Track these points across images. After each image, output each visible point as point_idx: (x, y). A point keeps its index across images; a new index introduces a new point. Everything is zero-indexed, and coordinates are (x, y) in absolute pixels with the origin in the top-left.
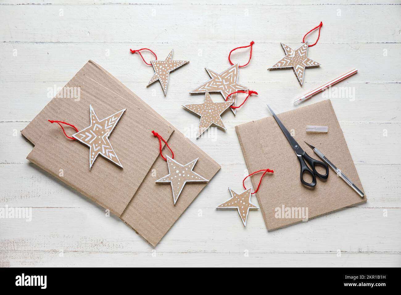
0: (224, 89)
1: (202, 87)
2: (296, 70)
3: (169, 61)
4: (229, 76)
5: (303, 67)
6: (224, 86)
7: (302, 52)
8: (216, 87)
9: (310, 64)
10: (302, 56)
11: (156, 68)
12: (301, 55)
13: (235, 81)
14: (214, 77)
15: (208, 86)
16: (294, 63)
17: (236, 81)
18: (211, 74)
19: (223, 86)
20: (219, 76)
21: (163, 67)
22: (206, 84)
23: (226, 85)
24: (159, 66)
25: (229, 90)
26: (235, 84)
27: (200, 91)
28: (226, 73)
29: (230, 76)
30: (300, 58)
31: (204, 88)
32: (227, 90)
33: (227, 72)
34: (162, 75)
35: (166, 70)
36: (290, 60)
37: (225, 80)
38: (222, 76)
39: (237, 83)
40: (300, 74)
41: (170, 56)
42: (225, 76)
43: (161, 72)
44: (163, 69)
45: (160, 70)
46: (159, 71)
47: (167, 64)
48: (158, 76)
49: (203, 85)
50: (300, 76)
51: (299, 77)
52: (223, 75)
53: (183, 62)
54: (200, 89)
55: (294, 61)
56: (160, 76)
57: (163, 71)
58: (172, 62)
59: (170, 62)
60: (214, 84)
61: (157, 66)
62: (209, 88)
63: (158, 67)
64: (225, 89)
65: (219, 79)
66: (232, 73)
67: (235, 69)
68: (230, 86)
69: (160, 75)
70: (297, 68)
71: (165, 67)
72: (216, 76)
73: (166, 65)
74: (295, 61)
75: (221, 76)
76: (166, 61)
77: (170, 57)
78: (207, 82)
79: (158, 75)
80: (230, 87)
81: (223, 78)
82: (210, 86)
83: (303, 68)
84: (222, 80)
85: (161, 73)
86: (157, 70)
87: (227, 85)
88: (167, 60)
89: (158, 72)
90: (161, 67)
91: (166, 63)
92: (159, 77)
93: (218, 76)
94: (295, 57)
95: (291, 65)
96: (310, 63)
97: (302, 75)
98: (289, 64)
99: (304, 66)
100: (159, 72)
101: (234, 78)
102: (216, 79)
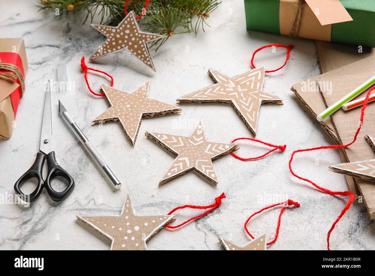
0: (237, 97)
1: (201, 93)
3: (142, 41)
4: (249, 81)
6: (239, 93)
8: (225, 93)
11: (123, 26)
13: (258, 88)
14: (222, 81)
15: (211, 92)
17: (260, 88)
18: (218, 77)
19: (236, 94)
20: (231, 80)
21: (129, 35)
22: (208, 89)
23: (241, 92)
24: (128, 29)
25: (247, 99)
26: (258, 92)
27: (196, 97)
28: (244, 77)
29: (251, 81)
31: (203, 94)
32: (243, 98)
33: (246, 76)
34: (115, 40)
35: (126, 41)
37: (241, 86)
38: (236, 81)
39: (261, 90)
41: (149, 37)
42: (241, 81)
43: (120, 35)
44: (126, 37)
45: (122, 34)
46: (121, 31)
47: (136, 39)
48: (112, 34)
49: (202, 91)
52: (238, 80)
54: (196, 96)
56: (113, 37)
57: (123, 39)
58: (142, 46)
59: (140, 42)
60: (222, 90)
61: (126, 25)
62: (212, 95)
63: (125, 28)
64: (241, 97)
65: (230, 84)
66: (254, 78)
67: (258, 74)
68: (250, 93)
69: (115, 37)
71: (130, 38)
72: (226, 79)
73: (133, 39)
75: (233, 81)
76: (140, 36)
77: (149, 39)
78: (210, 87)
79: (114, 33)
80: (249, 95)
81: (237, 83)
82: (214, 92)
84: (236, 86)
85: (118, 36)
86: (121, 28)
87: (243, 92)
88: (142, 36)
89: (118, 31)
90: (127, 32)
91: (136, 37)
92: (111, 37)
100: (119, 33)
101: (257, 83)
102: (226, 84)
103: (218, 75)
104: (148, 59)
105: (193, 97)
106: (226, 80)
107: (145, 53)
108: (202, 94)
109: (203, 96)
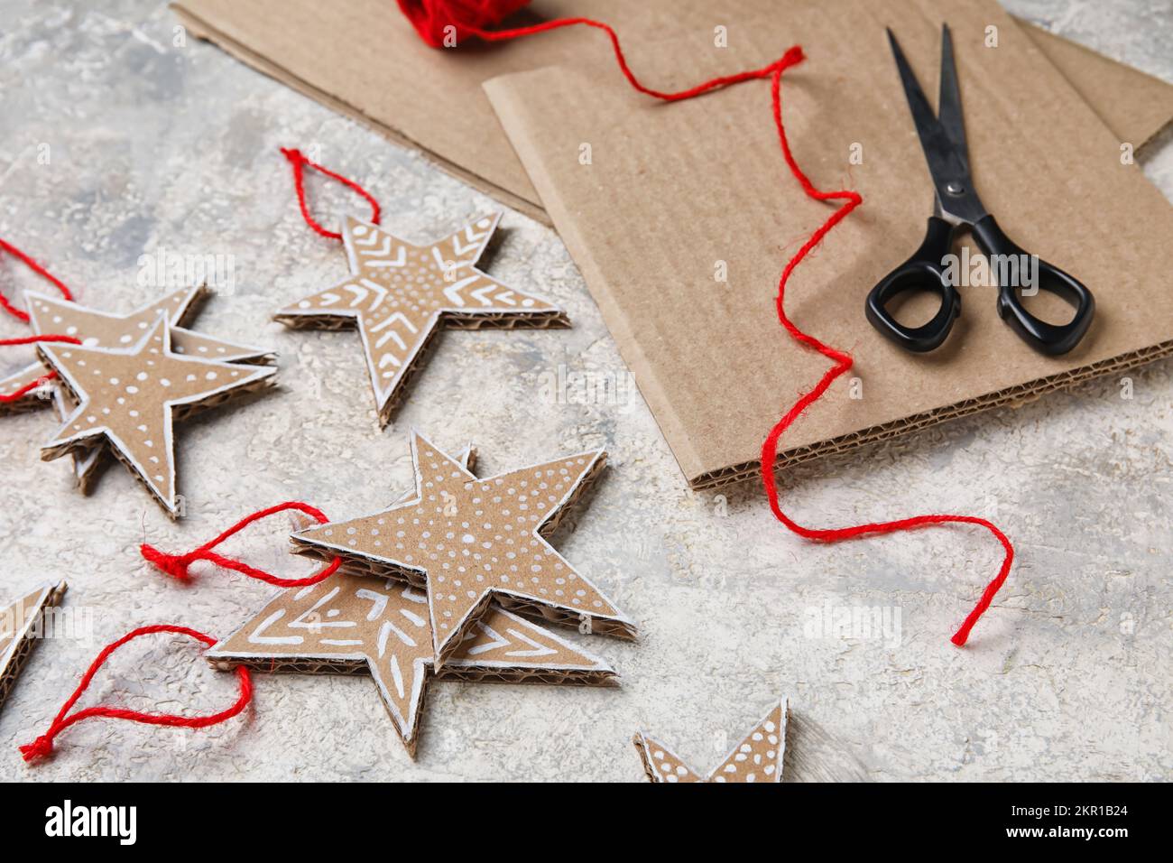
2: (465, 306)
5: (470, 274)
7: (386, 251)
9: (468, 248)
10: (408, 259)
12: (401, 262)
16: (422, 302)
18: (408, 688)
30: (412, 270)
36: (393, 311)
38: (359, 642)
40: (501, 297)
50: (512, 302)
51: (516, 306)
52: (351, 642)
53: (770, 727)
55: (409, 298)
65: (392, 638)
70: (458, 301)
72: (388, 665)
74: (414, 294)
83: (474, 279)
84: (378, 624)
93: (381, 653)
94: (393, 286)
95: (426, 319)
96: (464, 242)
97: (510, 293)
98: (414, 320)
99: (466, 269)
102: (406, 646)
103: (401, 694)
104: (758, 737)
105: (555, 652)
106: (394, 661)
107: (741, 757)
108: (519, 649)
109: (520, 636)
